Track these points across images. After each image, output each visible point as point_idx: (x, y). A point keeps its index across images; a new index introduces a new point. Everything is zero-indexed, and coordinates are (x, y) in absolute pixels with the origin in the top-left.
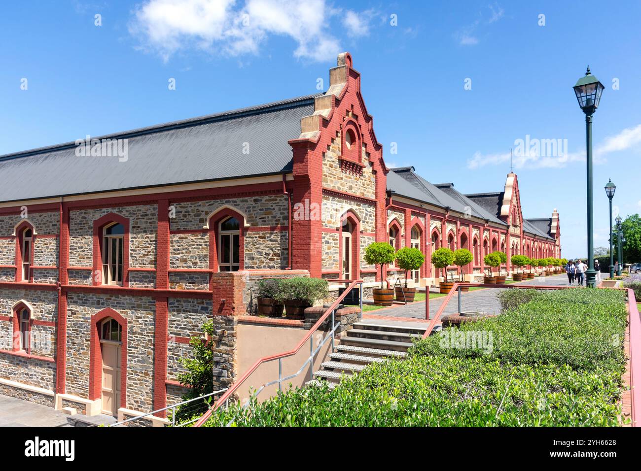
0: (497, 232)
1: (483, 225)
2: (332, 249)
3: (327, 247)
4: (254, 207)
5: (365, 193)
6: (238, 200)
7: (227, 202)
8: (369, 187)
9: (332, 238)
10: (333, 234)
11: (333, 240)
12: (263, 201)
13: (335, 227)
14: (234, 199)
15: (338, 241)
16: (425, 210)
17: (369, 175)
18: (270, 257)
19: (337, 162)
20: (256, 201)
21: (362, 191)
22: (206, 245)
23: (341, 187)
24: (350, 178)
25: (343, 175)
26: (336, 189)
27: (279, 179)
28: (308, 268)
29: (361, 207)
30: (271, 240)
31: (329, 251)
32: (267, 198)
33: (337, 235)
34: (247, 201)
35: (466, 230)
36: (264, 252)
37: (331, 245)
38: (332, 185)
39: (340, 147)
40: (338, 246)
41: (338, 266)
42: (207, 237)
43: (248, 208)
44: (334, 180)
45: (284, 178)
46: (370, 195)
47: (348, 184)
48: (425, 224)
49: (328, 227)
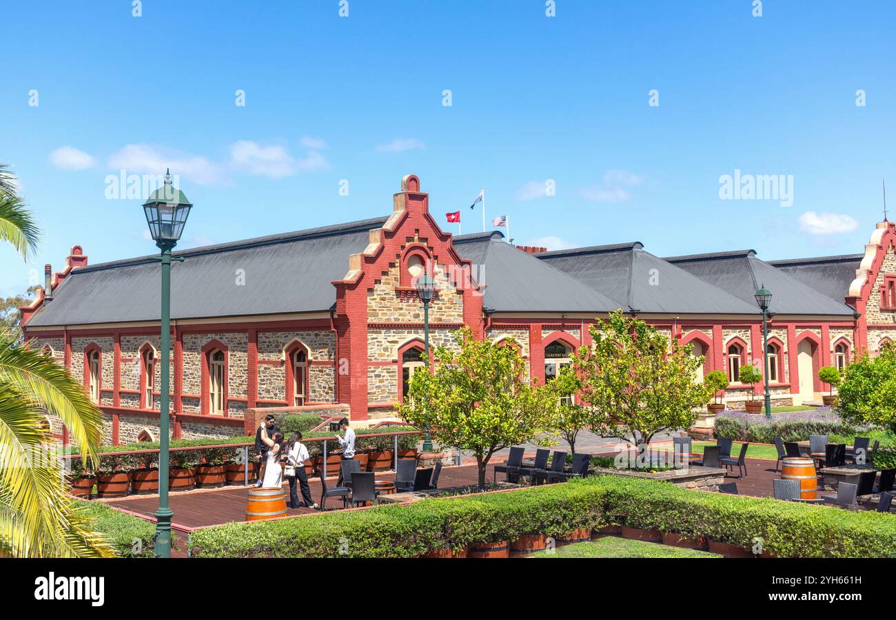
0: (820, 327)
1: (760, 322)
2: (386, 383)
3: (378, 380)
4: (315, 341)
5: (443, 318)
6: (304, 333)
7: (297, 335)
8: (452, 309)
9: (385, 371)
10: (388, 367)
11: (387, 372)
12: (321, 336)
13: (390, 359)
14: (302, 333)
15: (397, 373)
16: (579, 321)
17: (451, 296)
18: (326, 390)
19: (394, 293)
20: (316, 335)
21: (438, 316)
22: (283, 377)
23: (400, 318)
24: (415, 306)
25: (404, 305)
26: (393, 321)
27: (328, 316)
28: (348, 402)
29: (436, 334)
30: (327, 374)
31: (381, 384)
32: (323, 333)
33: (395, 367)
34: (310, 335)
35: (708, 335)
36: (323, 385)
37: (385, 378)
38: (384, 318)
39: (399, 277)
40: (397, 378)
41: (397, 398)
42: (283, 368)
43: (311, 341)
44: (388, 312)
45: (332, 316)
46: (452, 318)
47: (412, 313)
48: (581, 338)
49: (380, 361)
